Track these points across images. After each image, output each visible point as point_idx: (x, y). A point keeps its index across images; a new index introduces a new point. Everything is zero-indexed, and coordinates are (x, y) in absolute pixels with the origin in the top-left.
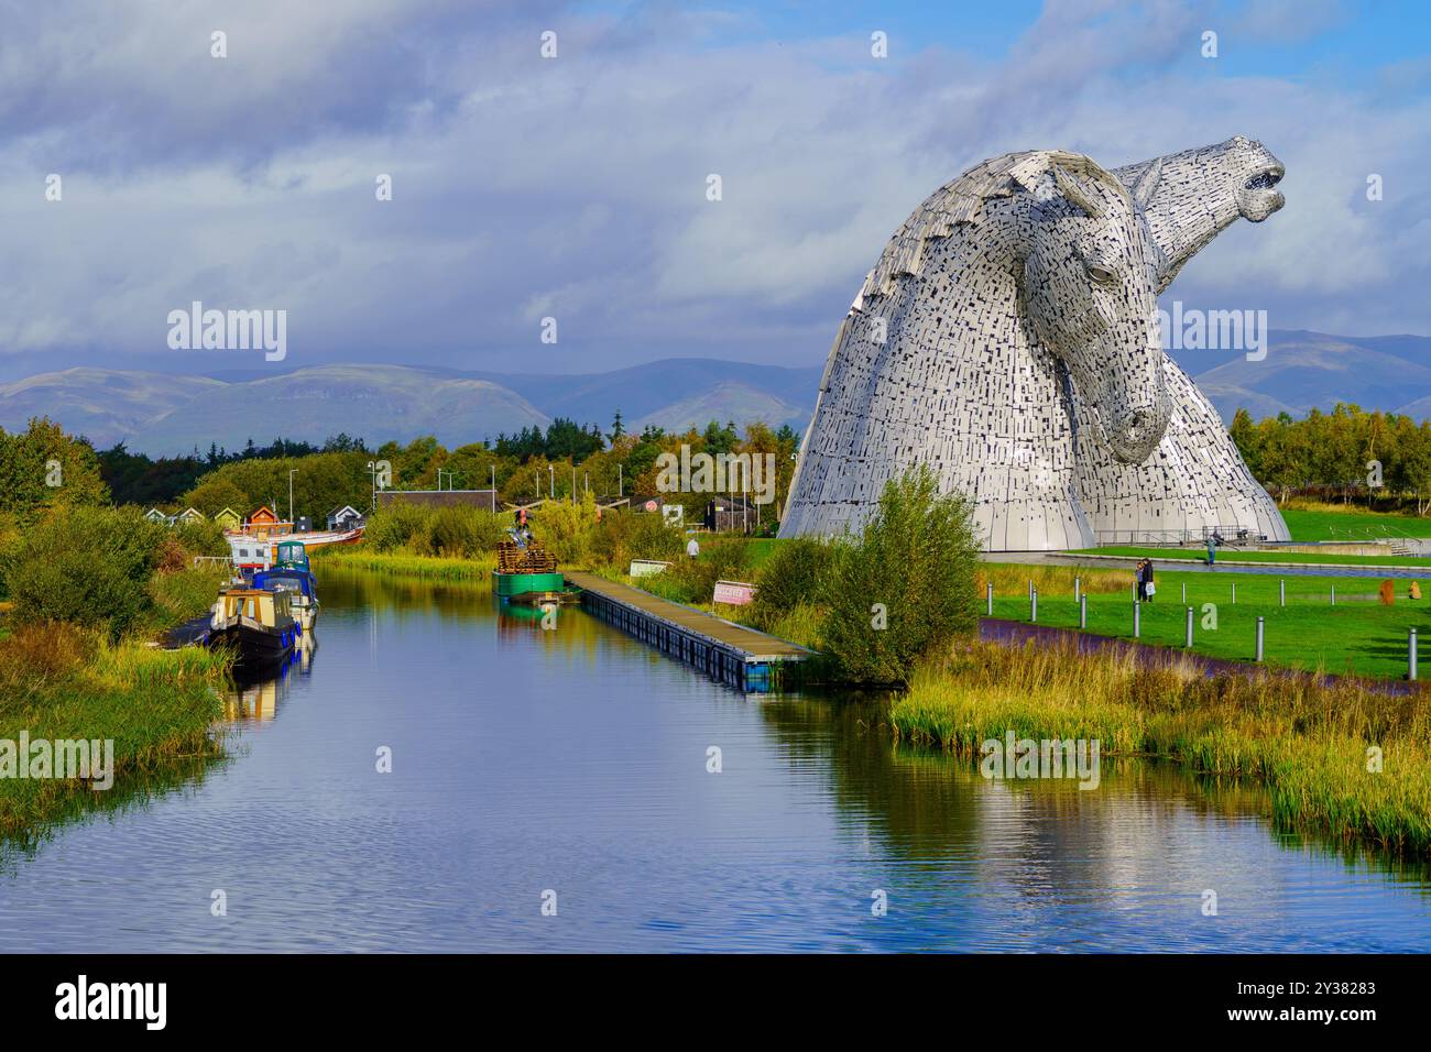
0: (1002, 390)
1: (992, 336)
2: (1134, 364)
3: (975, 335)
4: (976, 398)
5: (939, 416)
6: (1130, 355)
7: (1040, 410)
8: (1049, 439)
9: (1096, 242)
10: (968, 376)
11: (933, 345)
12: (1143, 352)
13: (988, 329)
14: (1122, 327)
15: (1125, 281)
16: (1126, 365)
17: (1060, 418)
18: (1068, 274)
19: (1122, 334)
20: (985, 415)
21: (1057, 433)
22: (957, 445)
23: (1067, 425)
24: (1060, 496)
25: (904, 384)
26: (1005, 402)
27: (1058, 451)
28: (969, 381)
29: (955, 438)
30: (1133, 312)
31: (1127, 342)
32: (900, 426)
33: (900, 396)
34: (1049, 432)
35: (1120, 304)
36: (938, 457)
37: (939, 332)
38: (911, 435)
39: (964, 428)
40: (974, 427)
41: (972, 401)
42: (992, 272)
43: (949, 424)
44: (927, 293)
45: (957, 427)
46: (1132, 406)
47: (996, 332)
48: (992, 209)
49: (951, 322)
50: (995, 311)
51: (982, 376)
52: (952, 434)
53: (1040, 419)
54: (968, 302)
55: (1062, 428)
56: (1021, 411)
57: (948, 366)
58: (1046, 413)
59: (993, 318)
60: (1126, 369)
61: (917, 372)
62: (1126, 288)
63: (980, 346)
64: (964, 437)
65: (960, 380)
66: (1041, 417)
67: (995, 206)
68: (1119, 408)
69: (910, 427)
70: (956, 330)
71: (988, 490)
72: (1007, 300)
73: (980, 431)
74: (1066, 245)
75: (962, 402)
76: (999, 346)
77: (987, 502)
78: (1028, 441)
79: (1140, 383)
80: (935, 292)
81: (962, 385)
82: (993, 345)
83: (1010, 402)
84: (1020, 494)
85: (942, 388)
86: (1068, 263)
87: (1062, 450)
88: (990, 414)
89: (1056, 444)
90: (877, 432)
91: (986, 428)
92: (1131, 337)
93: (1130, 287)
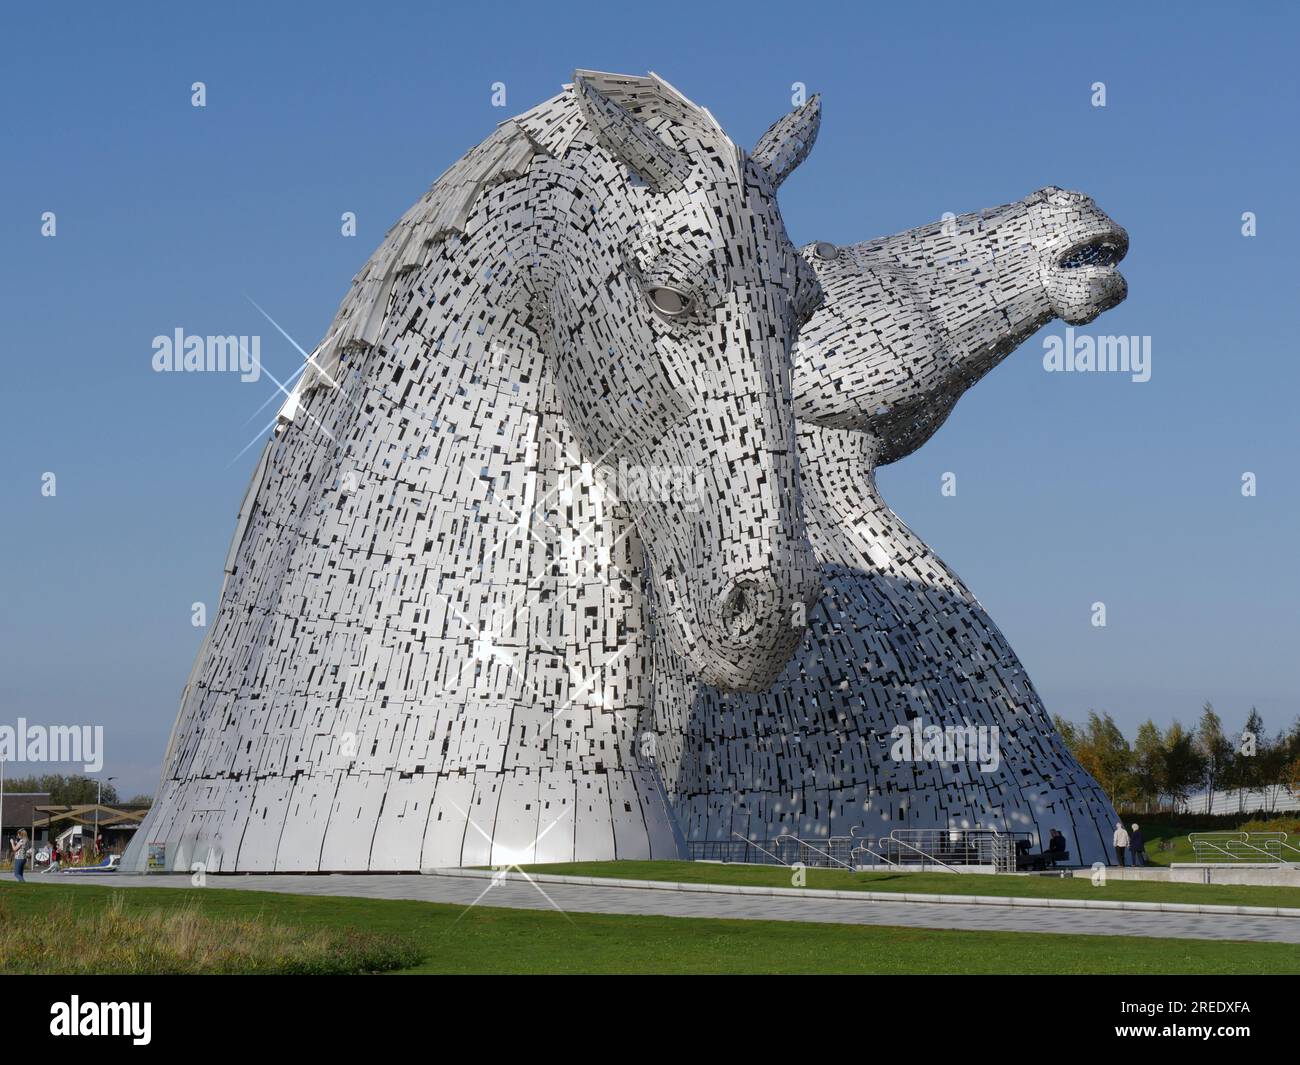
0: (508, 555)
1: (497, 450)
2: (737, 483)
3: (467, 448)
4: (459, 570)
5: (390, 607)
6: (731, 465)
7: (581, 592)
8: (597, 649)
9: (664, 237)
10: (447, 529)
11: (390, 473)
12: (756, 459)
13: (489, 437)
14: (716, 409)
15: (721, 314)
16: (723, 487)
17: (618, 608)
18: (613, 308)
19: (716, 424)
20: (475, 603)
21: (612, 641)
22: (419, 660)
23: (633, 620)
24: (610, 760)
25: (336, 547)
26: (514, 576)
27: (614, 672)
28: (448, 538)
29: (416, 647)
30: (738, 376)
31: (724, 439)
32: (322, 627)
33: (328, 570)
34: (596, 635)
35: (711, 362)
36: (382, 686)
37: (401, 445)
38: (340, 642)
39: (434, 628)
40: (453, 625)
41: (453, 576)
42: (497, 325)
43: (406, 621)
44: (388, 374)
45: (420, 626)
46: (733, 568)
47: (507, 443)
48: (496, 204)
49: (425, 427)
50: (503, 400)
51: (473, 527)
52: (410, 638)
53: (581, 610)
54: (454, 388)
55: (622, 628)
56: (545, 595)
57: (414, 510)
58: (592, 598)
59: (498, 416)
60: (722, 495)
61: (361, 523)
62: (724, 330)
63: (473, 469)
64: (432, 645)
65: (433, 536)
66: (583, 604)
67: (502, 196)
68: (707, 574)
69: (340, 628)
70: (432, 443)
71: (469, 749)
72: (525, 379)
73: (464, 634)
74: (611, 249)
75: (434, 577)
76: (507, 468)
77: (462, 772)
78: (556, 650)
79: (748, 521)
80: (399, 372)
81: (436, 545)
82: (496, 467)
83: (523, 577)
84: (531, 756)
85: (401, 551)
86: (613, 286)
87: (622, 670)
88: (484, 600)
89: (611, 659)
90: (286, 641)
91: (475, 628)
92: (734, 430)
93: (731, 326)
